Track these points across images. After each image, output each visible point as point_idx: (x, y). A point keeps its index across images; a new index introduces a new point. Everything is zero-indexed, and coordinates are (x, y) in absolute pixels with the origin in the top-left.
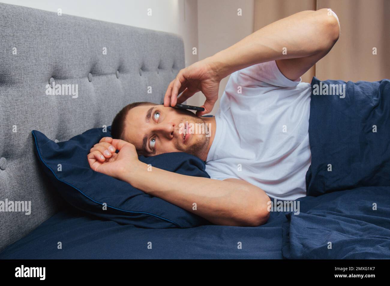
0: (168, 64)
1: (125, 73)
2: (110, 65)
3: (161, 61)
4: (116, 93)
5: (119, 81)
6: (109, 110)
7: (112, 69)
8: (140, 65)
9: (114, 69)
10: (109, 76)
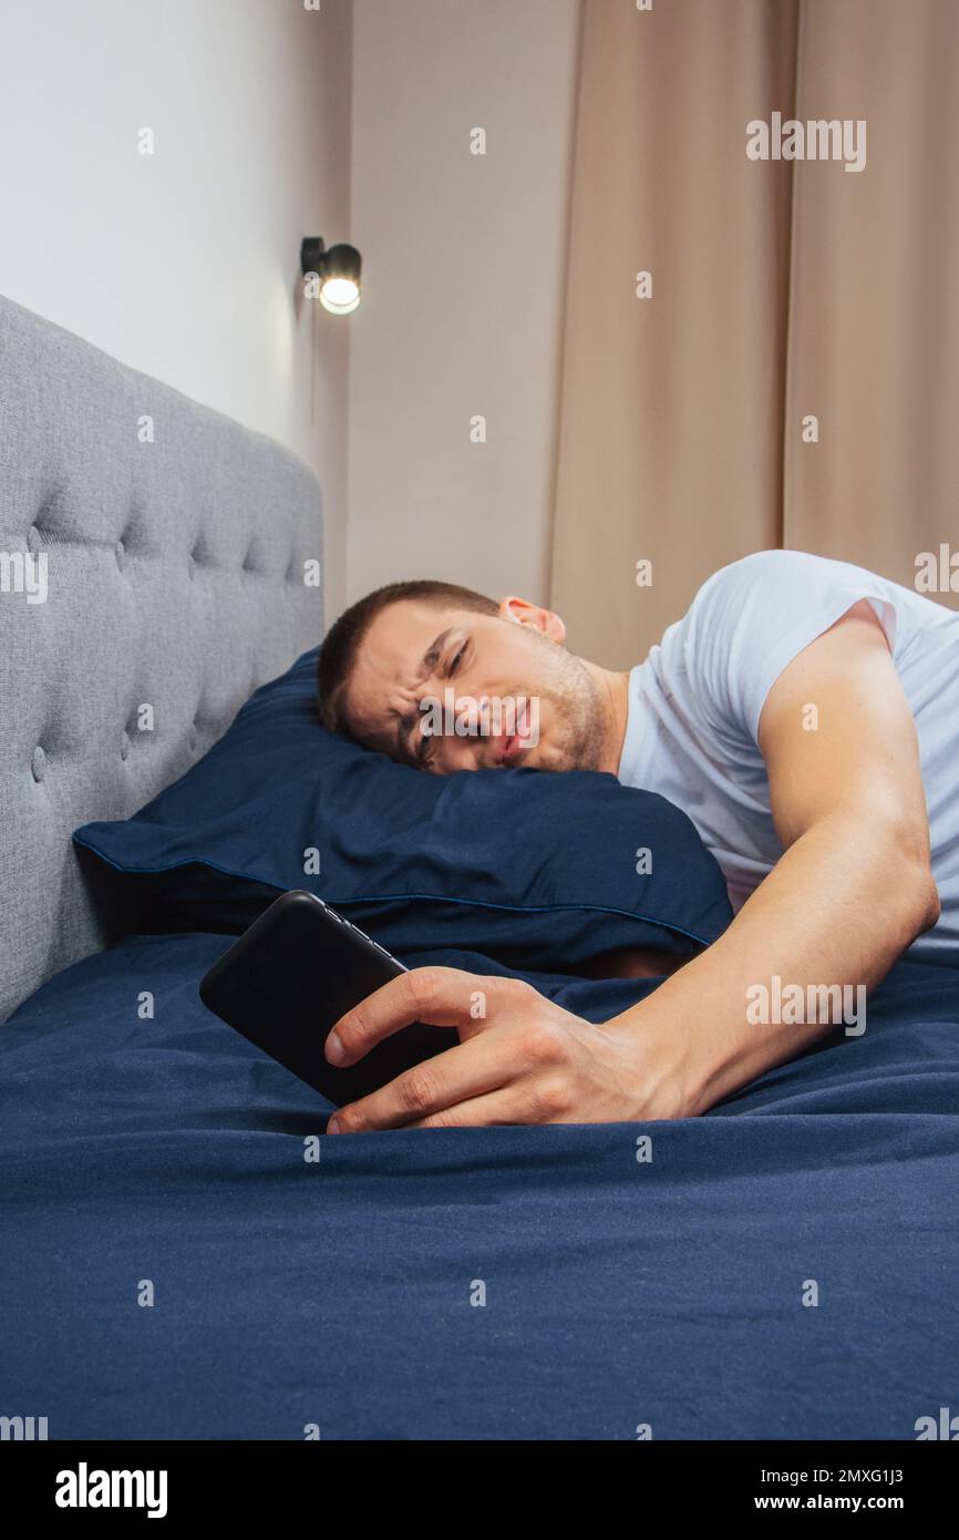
0: (274, 559)
1: (146, 553)
2: (102, 510)
3: (254, 540)
4: (116, 620)
5: (123, 583)
6: (92, 682)
7: (106, 526)
8: (192, 536)
9: (114, 530)
10: (98, 551)
